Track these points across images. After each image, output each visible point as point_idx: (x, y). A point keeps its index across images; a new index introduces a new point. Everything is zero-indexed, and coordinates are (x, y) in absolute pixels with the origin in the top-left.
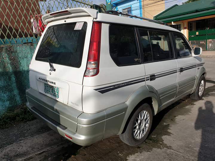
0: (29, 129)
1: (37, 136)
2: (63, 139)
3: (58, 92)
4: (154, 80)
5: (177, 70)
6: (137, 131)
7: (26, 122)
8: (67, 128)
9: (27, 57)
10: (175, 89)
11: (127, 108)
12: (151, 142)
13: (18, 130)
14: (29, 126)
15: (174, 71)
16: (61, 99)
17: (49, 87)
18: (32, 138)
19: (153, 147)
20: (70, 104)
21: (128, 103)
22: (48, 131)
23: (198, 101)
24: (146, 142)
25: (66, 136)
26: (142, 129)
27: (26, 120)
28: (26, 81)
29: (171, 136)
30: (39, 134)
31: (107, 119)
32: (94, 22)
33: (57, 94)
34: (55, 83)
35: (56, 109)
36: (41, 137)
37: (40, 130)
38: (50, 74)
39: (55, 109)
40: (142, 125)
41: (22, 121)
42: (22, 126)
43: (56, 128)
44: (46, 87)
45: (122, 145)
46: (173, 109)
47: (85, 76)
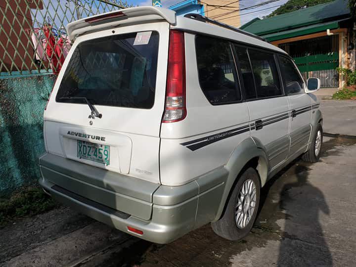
0: (45, 227)
1: (63, 237)
2: (110, 239)
3: (107, 155)
4: (261, 130)
5: (288, 114)
6: (240, 213)
7: (34, 215)
8: (130, 215)
9: (30, 100)
10: (287, 145)
11: (227, 175)
12: (261, 231)
13: (24, 231)
14: (43, 222)
15: (285, 115)
16: (114, 166)
17: (88, 147)
18: (54, 241)
19: (267, 239)
20: (134, 174)
21: (228, 166)
22: (82, 228)
23: (314, 164)
24: (253, 232)
25: (128, 231)
26: (246, 210)
27: (34, 212)
28: (30, 143)
29: (289, 219)
30: (67, 234)
31: (201, 195)
32: (171, 31)
33: (106, 159)
34: (103, 139)
35: (108, 185)
36: (71, 239)
37: (65, 228)
38: (91, 124)
39: (105, 185)
40: (246, 205)
41: (28, 213)
42: (30, 224)
43: (109, 218)
44: (80, 148)
45: (215, 241)
46: (280, 178)
47: (163, 121)
